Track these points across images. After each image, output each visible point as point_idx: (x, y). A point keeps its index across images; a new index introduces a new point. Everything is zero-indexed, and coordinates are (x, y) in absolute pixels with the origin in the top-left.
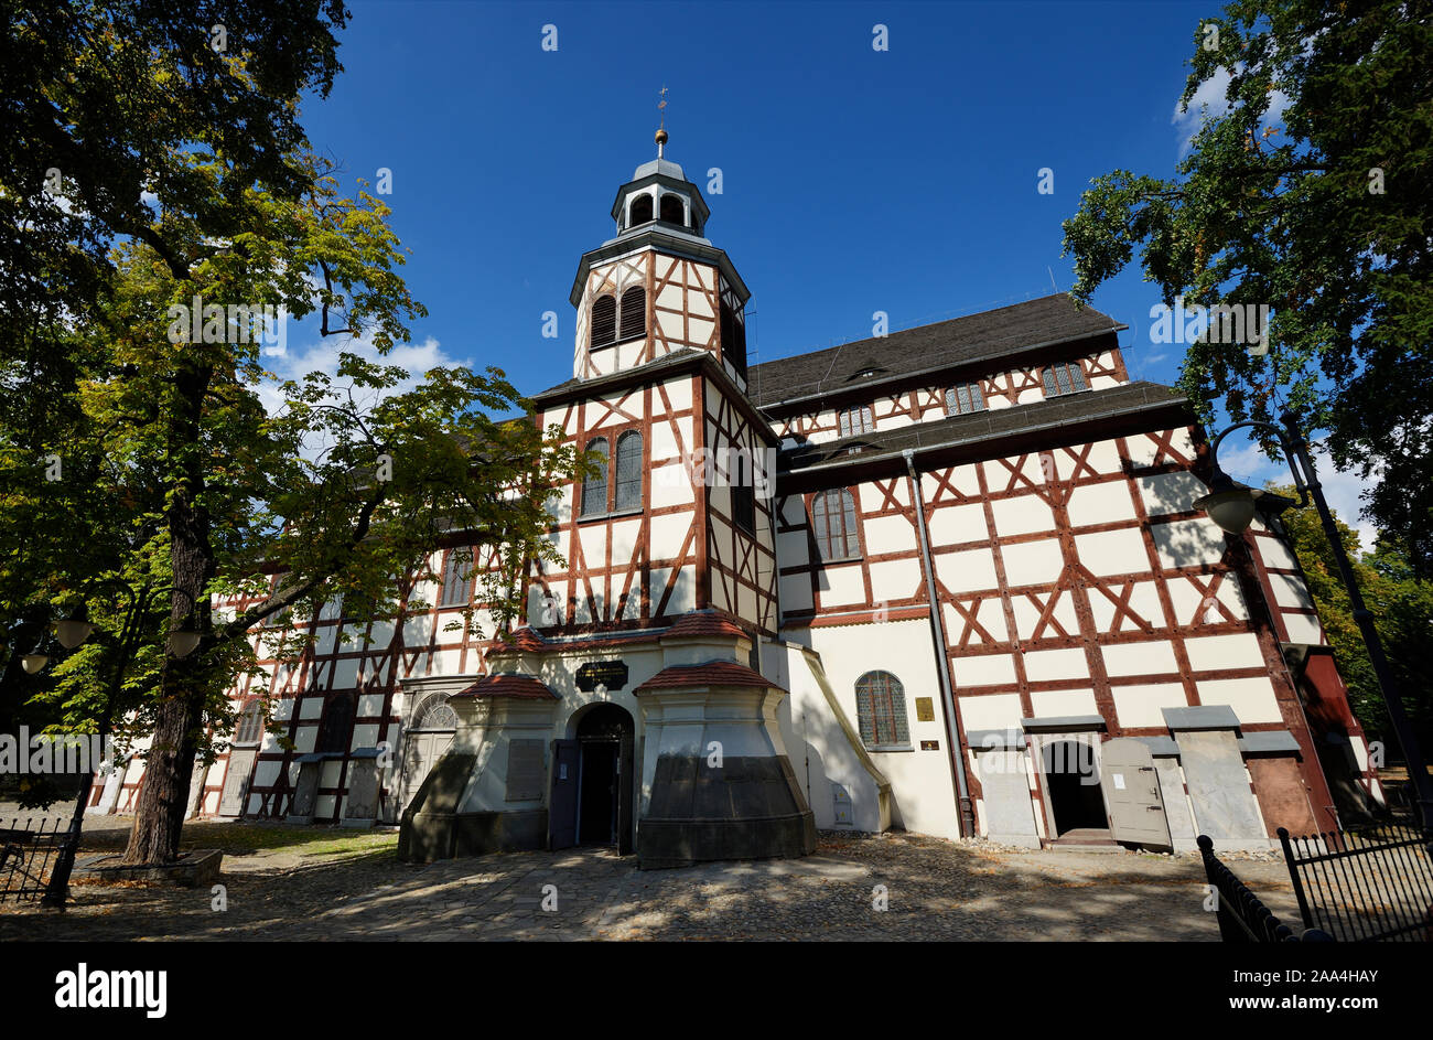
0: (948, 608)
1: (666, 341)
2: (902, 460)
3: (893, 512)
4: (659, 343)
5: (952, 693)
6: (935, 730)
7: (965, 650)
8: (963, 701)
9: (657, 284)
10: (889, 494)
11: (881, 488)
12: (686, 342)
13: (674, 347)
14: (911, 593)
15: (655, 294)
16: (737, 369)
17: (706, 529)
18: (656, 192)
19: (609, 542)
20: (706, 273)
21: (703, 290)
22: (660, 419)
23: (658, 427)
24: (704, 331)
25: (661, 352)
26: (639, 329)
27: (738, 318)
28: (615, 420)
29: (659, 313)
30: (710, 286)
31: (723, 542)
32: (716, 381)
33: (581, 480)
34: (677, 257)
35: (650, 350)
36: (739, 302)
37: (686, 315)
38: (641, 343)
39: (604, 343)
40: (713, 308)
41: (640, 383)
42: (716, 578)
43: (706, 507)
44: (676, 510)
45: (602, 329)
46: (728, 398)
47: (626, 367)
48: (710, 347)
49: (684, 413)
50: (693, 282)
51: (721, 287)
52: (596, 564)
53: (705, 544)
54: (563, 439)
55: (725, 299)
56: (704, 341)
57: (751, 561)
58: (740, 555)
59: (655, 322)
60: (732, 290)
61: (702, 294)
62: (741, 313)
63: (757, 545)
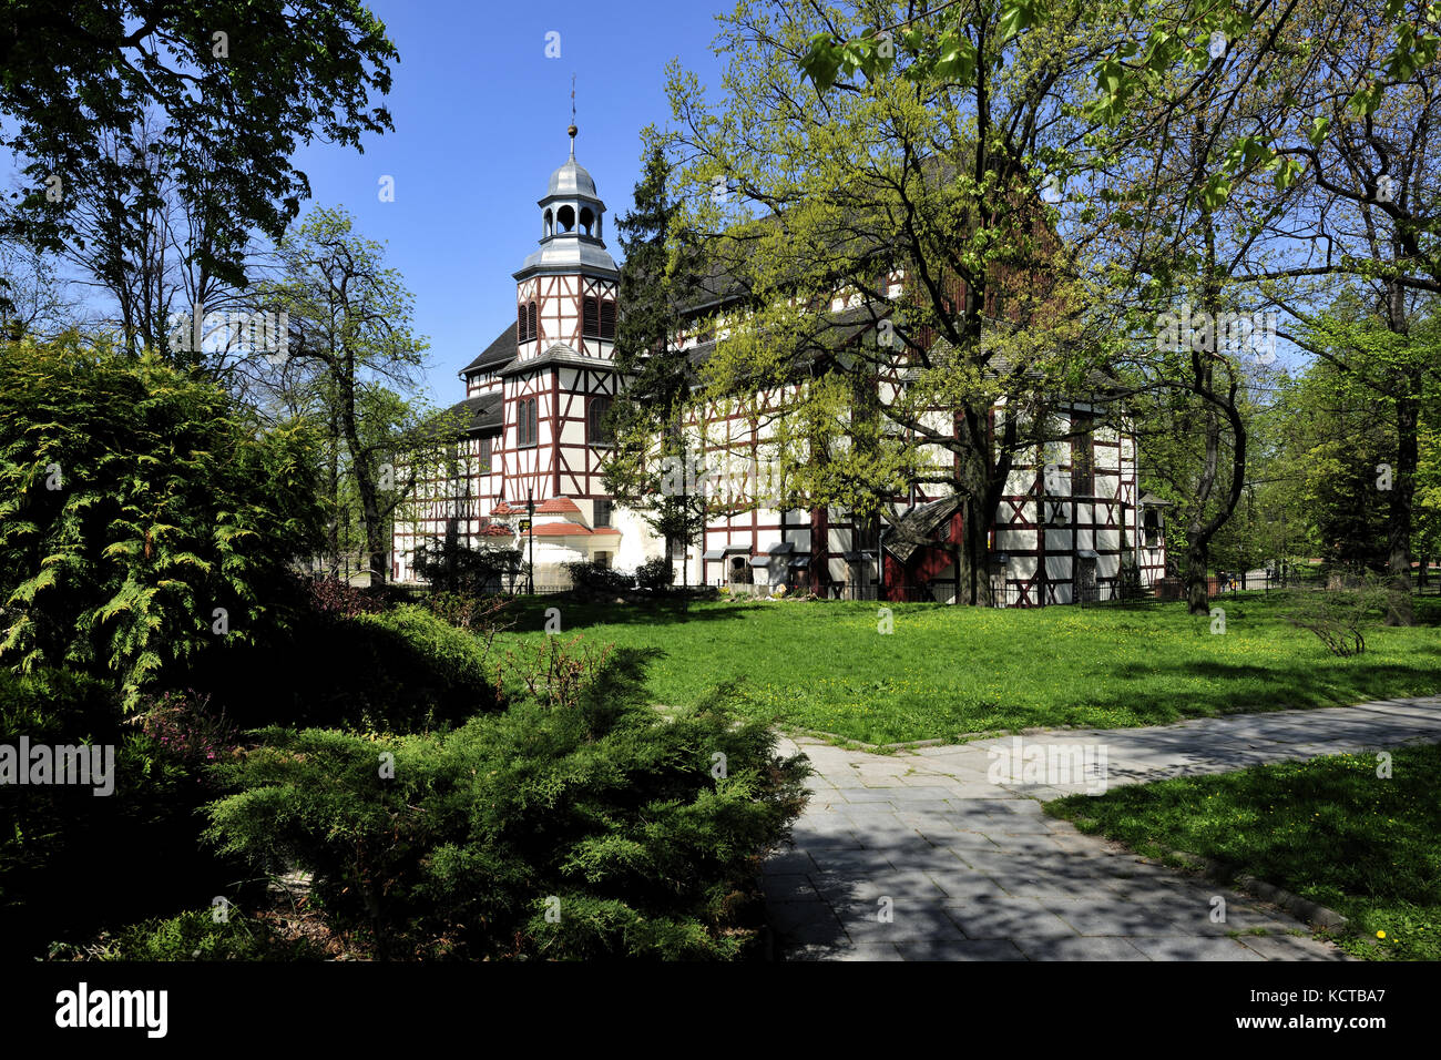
1: (547, 339)
4: (544, 342)
9: (543, 300)
12: (560, 338)
13: (552, 343)
15: (541, 308)
16: (600, 342)
17: (557, 456)
18: (556, 207)
19: (528, 460)
20: (573, 281)
21: (571, 296)
22: (542, 393)
23: (541, 398)
24: (571, 326)
25: (544, 348)
26: (535, 334)
27: (608, 297)
28: (528, 392)
29: (543, 321)
30: (575, 291)
31: (575, 459)
32: (569, 365)
33: (519, 424)
34: (554, 277)
35: (539, 347)
36: (609, 284)
37: (560, 317)
38: (535, 343)
39: (524, 340)
40: (578, 307)
41: (534, 370)
42: (565, 480)
43: (557, 445)
44: (546, 446)
45: (523, 329)
46: (584, 369)
47: (531, 357)
48: (574, 337)
49: (549, 392)
50: (564, 292)
51: (586, 287)
52: (524, 471)
53: (557, 465)
54: (511, 400)
55: (591, 294)
56: (571, 334)
57: (609, 461)
58: (594, 462)
59: (541, 328)
60: (599, 280)
61: (570, 300)
62: (613, 290)
63: (615, 449)
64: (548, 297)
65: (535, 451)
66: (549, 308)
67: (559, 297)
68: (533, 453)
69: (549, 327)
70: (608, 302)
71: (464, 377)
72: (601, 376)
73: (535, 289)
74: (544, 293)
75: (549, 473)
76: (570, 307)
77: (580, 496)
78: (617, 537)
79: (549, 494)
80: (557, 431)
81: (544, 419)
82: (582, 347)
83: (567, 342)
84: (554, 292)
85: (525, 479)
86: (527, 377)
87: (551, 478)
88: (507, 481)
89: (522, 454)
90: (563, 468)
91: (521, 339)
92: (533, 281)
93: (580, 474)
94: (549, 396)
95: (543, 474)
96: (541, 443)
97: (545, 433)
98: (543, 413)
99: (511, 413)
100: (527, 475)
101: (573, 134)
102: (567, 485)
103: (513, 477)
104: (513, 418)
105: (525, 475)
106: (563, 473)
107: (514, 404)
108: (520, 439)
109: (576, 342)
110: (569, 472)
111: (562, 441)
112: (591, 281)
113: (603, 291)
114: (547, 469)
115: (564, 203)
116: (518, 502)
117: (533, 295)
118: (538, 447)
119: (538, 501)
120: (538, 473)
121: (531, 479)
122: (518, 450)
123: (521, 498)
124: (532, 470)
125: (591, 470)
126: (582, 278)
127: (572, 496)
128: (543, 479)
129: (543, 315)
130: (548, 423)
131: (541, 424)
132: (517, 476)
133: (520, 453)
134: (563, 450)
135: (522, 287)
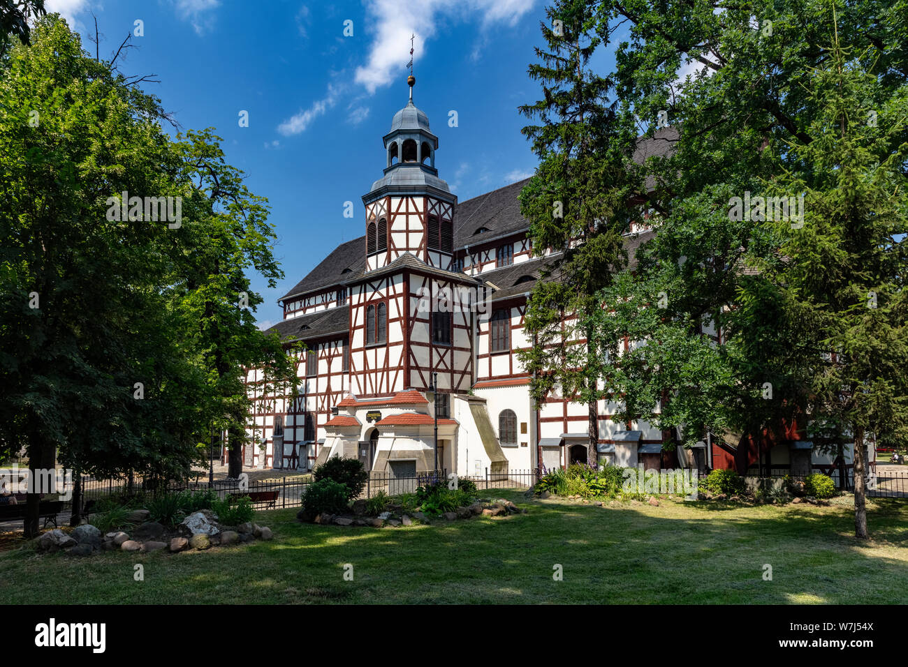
1: (396, 250)
2: (525, 298)
3: (524, 325)
4: (393, 253)
5: (538, 420)
6: (528, 437)
7: (546, 399)
8: (543, 425)
9: (392, 216)
10: (523, 315)
11: (520, 311)
12: (408, 249)
13: (401, 253)
15: (391, 223)
16: (441, 253)
17: (408, 353)
18: (399, 141)
19: (376, 357)
20: (419, 202)
21: (417, 213)
22: (392, 297)
23: (392, 302)
24: (416, 240)
25: (394, 257)
26: (385, 246)
27: (446, 217)
28: (377, 296)
29: (393, 235)
30: (421, 209)
31: (421, 355)
32: (418, 272)
33: (366, 327)
34: (402, 197)
35: (389, 257)
36: (447, 206)
37: (408, 231)
38: (384, 254)
39: (373, 252)
40: (423, 223)
41: (385, 277)
42: (415, 373)
43: (408, 343)
44: (397, 344)
45: (372, 243)
46: (429, 277)
47: (380, 266)
48: (420, 249)
49: (400, 295)
50: (412, 209)
51: (429, 206)
52: (372, 366)
53: (408, 362)
54: (359, 305)
55: (433, 212)
56: (417, 246)
57: (447, 359)
58: (436, 359)
59: (391, 241)
60: (440, 202)
61: (417, 216)
62: (450, 212)
63: (453, 349)
64: (397, 213)
65: (384, 349)
66: (399, 223)
67: (407, 214)
68: (382, 352)
69: (399, 240)
70: (446, 222)
71: (282, 303)
72: (442, 283)
73: (385, 207)
74: (394, 210)
75: (398, 369)
76: (416, 223)
77: (425, 390)
78: (453, 427)
79: (399, 387)
81: (394, 320)
82: (427, 257)
83: (414, 253)
84: (403, 209)
85: (373, 375)
86: (376, 284)
87: (401, 372)
88: (354, 377)
89: (370, 353)
90: (412, 363)
91: (369, 251)
92: (382, 202)
93: (426, 369)
94: (401, 300)
95: (393, 369)
96: (391, 341)
97: (396, 332)
98: (393, 314)
99: (359, 317)
100: (376, 371)
101: (412, 83)
102: (416, 381)
103: (360, 373)
104: (360, 321)
105: (373, 371)
106: (413, 368)
107: (361, 309)
108: (367, 338)
109: (422, 253)
110: (418, 368)
111: (412, 339)
112: (434, 201)
113: (443, 211)
114: (397, 365)
115: (407, 137)
116: (365, 395)
117: (383, 213)
118: (387, 345)
119: (387, 394)
120: (387, 369)
121: (379, 375)
122: (365, 349)
123: (369, 391)
124: (380, 366)
125: (434, 366)
126: (427, 198)
127: (419, 389)
128: (392, 374)
129: (392, 229)
130: (398, 323)
131: (391, 325)
132: (364, 372)
133: (368, 352)
134: (413, 347)
135: (371, 206)
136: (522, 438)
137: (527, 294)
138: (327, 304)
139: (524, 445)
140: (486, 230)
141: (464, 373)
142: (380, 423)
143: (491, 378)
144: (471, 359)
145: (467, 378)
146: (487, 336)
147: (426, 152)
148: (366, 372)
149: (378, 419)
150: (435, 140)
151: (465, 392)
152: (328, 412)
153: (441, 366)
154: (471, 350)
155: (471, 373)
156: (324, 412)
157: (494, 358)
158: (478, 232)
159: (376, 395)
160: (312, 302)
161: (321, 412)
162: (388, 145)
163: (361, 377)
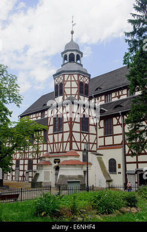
0: (126, 146)
1: (66, 95)
2: (119, 113)
3: (119, 125)
4: (65, 96)
5: (126, 163)
6: (121, 170)
7: (128, 155)
8: (127, 165)
9: (65, 82)
10: (118, 120)
11: (117, 119)
12: (71, 95)
13: (68, 96)
14: (120, 143)
15: (65, 84)
16: (84, 96)
17: (71, 136)
18: (68, 54)
19: (58, 137)
20: (76, 76)
21: (75, 81)
24: (75, 91)
25: (65, 98)
26: (62, 93)
27: (86, 82)
29: (65, 89)
30: (77, 79)
31: (77, 136)
33: (54, 125)
34: (69, 74)
36: (87, 78)
37: (71, 88)
38: (62, 97)
40: (77, 85)
42: (74, 144)
43: (71, 131)
44: (67, 132)
45: (57, 92)
47: (60, 101)
48: (76, 94)
50: (73, 79)
51: (80, 78)
52: (56, 141)
53: (71, 139)
54: (51, 117)
55: (81, 80)
56: (75, 93)
57: (87, 138)
58: (83, 138)
59: (65, 91)
60: (84, 76)
61: (75, 82)
62: (88, 80)
63: (89, 134)
64: (67, 81)
65: (62, 134)
66: (68, 85)
67: (71, 81)
68: (60, 135)
69: (68, 91)
70: (86, 84)
71: (20, 117)
73: (62, 78)
74: (65, 80)
75: (68, 141)
76: (74, 84)
77: (78, 150)
78: (90, 166)
79: (68, 149)
80: (71, 127)
81: (66, 122)
82: (79, 98)
83: (74, 96)
84: (69, 79)
85: (57, 144)
87: (69, 143)
88: (49, 145)
89: (56, 136)
90: (73, 140)
91: (56, 96)
92: (61, 77)
93: (78, 142)
95: (65, 142)
96: (64, 131)
97: (66, 127)
98: (65, 120)
99: (51, 121)
100: (58, 143)
101: (72, 33)
102: (74, 147)
103: (51, 144)
104: (52, 123)
105: (56, 143)
106: (73, 141)
107: (52, 119)
108: (54, 130)
109: (77, 96)
110: (75, 141)
111: (73, 130)
112: (82, 76)
113: (85, 80)
114: (67, 140)
115: (71, 52)
116: (53, 153)
117: (61, 81)
118: (63, 133)
119: (63, 152)
120: (63, 142)
121: (59, 144)
122: (54, 134)
123: (55, 151)
124: (60, 141)
125: (82, 141)
126: (79, 75)
127: (76, 150)
128: (65, 144)
129: (65, 87)
130: (67, 123)
131: (64, 124)
132: (53, 143)
133: (54, 135)
134: (73, 133)
135: (56, 79)
136: (118, 170)
137: (120, 112)
138: (37, 117)
139: (120, 173)
140: (100, 88)
141: (94, 144)
142: (60, 164)
143: (105, 146)
144: (96, 138)
145: (95, 145)
146: (103, 129)
147: (78, 58)
148: (54, 143)
149: (59, 162)
150: (82, 54)
151: (94, 151)
152: (37, 159)
153: (85, 141)
154: (96, 135)
155: (96, 144)
156: (36, 159)
157: (106, 138)
158: (97, 89)
159: (58, 153)
160: (31, 116)
161: (35, 159)
162: (64, 55)
163: (52, 145)
